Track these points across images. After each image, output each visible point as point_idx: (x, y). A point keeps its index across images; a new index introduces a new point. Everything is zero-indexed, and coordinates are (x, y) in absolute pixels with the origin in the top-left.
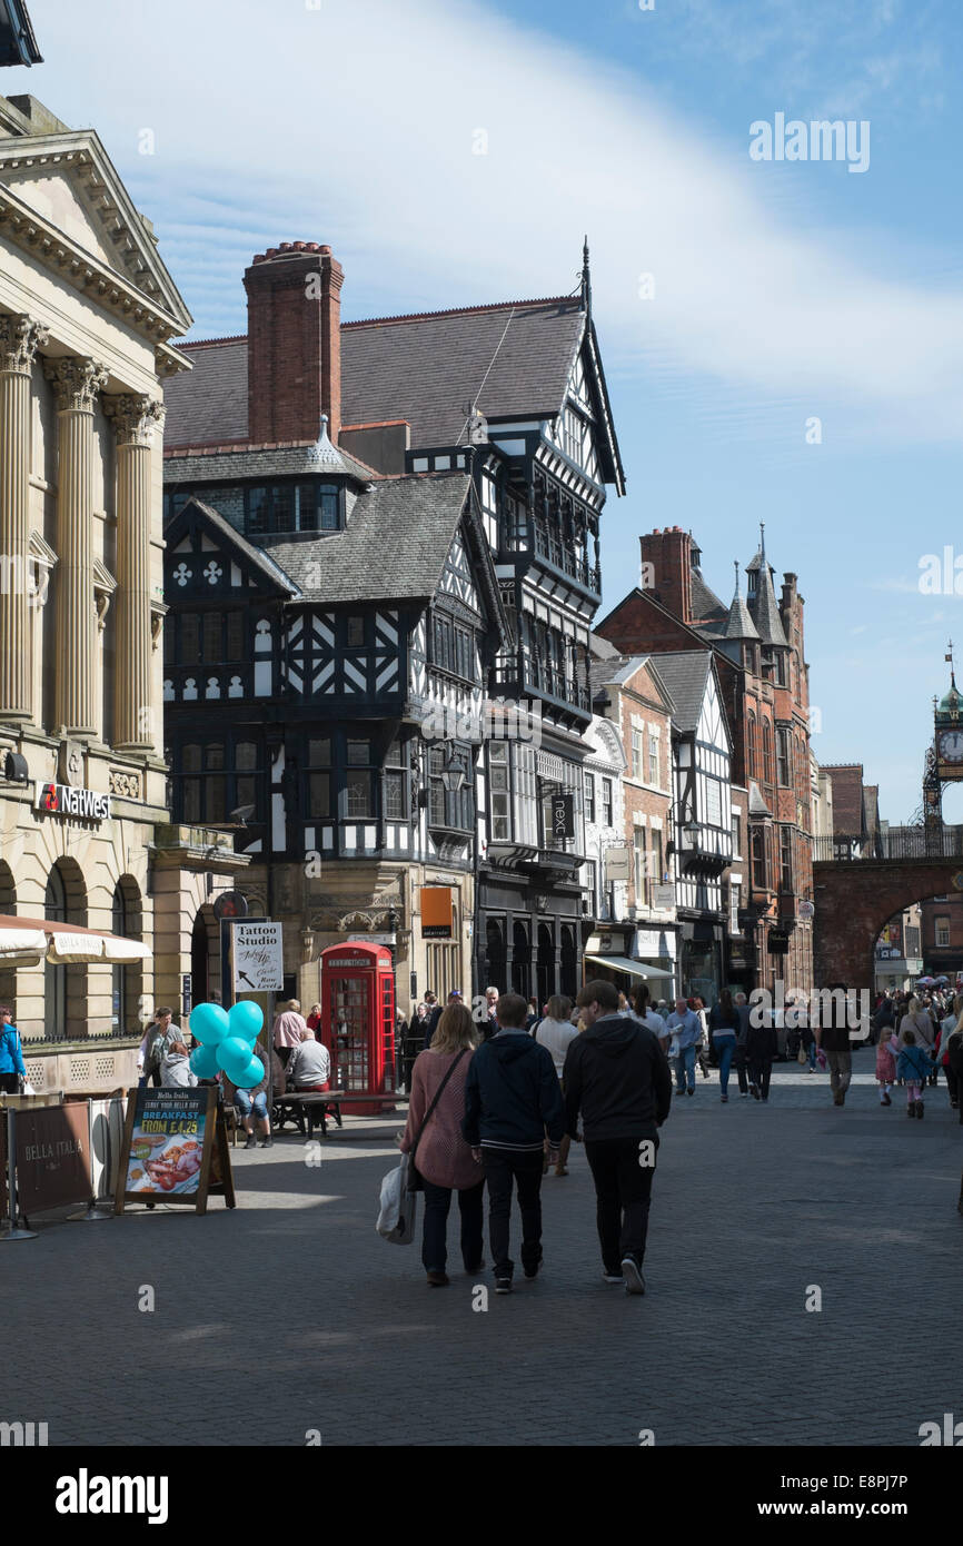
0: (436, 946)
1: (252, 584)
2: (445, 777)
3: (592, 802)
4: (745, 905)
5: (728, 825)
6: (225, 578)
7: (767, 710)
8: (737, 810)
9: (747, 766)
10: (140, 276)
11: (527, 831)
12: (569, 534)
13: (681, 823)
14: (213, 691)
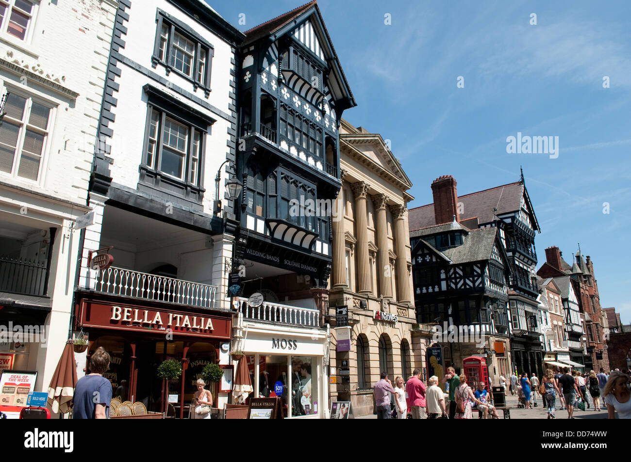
0: (500, 359)
1: (439, 260)
2: (498, 310)
3: (541, 318)
4: (588, 346)
5: (580, 324)
6: (431, 260)
7: (587, 293)
8: (582, 320)
9: (583, 308)
10: (396, 173)
11: (523, 325)
12: (526, 245)
13: (567, 324)
14: (430, 290)
